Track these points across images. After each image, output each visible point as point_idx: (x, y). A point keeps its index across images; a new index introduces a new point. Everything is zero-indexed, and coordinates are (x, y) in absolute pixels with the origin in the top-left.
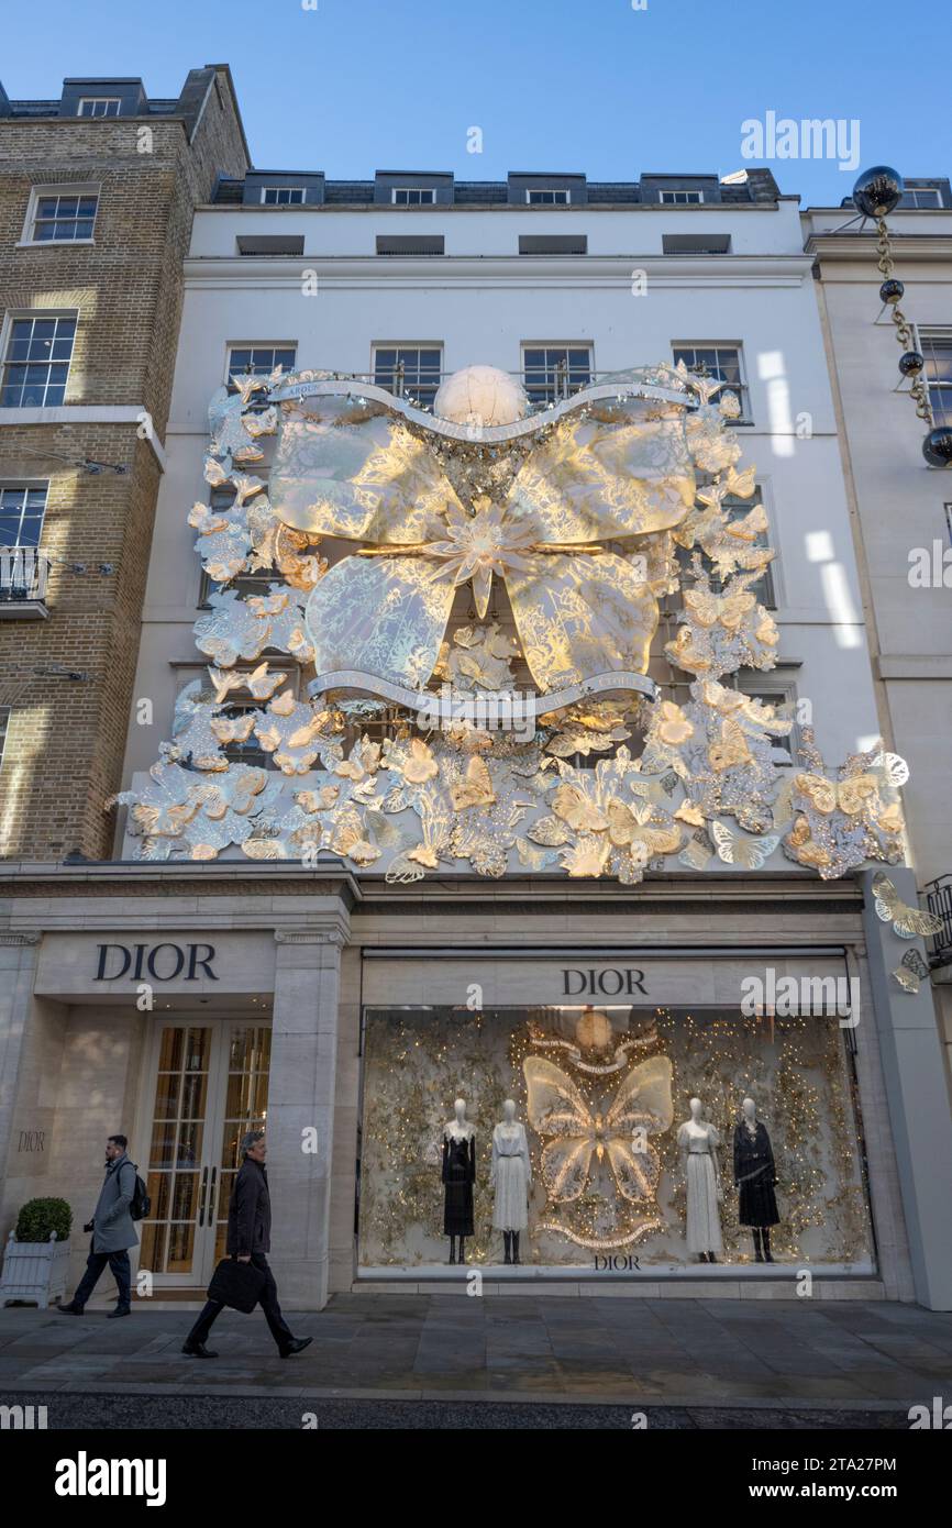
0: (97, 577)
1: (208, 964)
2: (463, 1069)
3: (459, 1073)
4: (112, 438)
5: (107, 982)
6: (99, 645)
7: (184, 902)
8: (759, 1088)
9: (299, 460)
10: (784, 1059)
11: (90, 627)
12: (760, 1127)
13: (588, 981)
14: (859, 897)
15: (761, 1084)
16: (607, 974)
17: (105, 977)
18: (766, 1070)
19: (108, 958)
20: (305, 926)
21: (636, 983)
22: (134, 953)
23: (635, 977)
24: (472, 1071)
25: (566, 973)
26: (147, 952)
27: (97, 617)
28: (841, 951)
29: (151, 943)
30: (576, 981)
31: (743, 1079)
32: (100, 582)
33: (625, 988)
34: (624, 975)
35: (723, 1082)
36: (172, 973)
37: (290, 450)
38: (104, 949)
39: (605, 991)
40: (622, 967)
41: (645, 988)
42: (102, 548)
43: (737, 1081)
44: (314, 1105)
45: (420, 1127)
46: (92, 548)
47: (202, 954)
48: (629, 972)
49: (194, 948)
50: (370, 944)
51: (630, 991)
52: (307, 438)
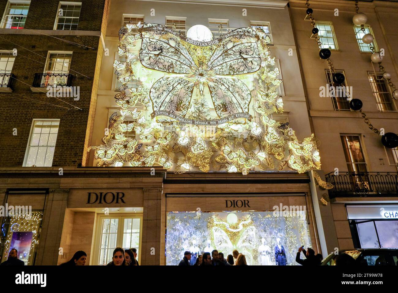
0: (87, 81)
1: (122, 198)
2: (194, 231)
3: (192, 232)
4: (92, 40)
5: (91, 204)
6: (88, 101)
7: (115, 179)
8: (280, 235)
9: (148, 49)
10: (286, 226)
11: (85, 95)
12: (282, 247)
13: (233, 203)
14: (308, 178)
15: (280, 234)
16: (238, 201)
17: (91, 202)
18: (282, 230)
19: (91, 197)
20: (152, 186)
21: (247, 204)
22: (99, 195)
23: (246, 202)
24: (196, 232)
25: (227, 201)
26: (103, 195)
27: (87, 93)
28: (304, 194)
29: (104, 192)
30: (229, 203)
31: (275, 233)
32: (88, 82)
33: (244, 206)
34: (243, 201)
35: (270, 233)
36: (111, 201)
37: (145, 46)
38: (90, 194)
39: (238, 207)
40: (242, 199)
41: (250, 206)
42: (89, 72)
43: (273, 233)
44: (156, 242)
45: (181, 249)
46: (85, 72)
47: (121, 195)
48: (245, 201)
49: (118, 193)
50: (168, 192)
51: (245, 206)
52: (150, 42)
